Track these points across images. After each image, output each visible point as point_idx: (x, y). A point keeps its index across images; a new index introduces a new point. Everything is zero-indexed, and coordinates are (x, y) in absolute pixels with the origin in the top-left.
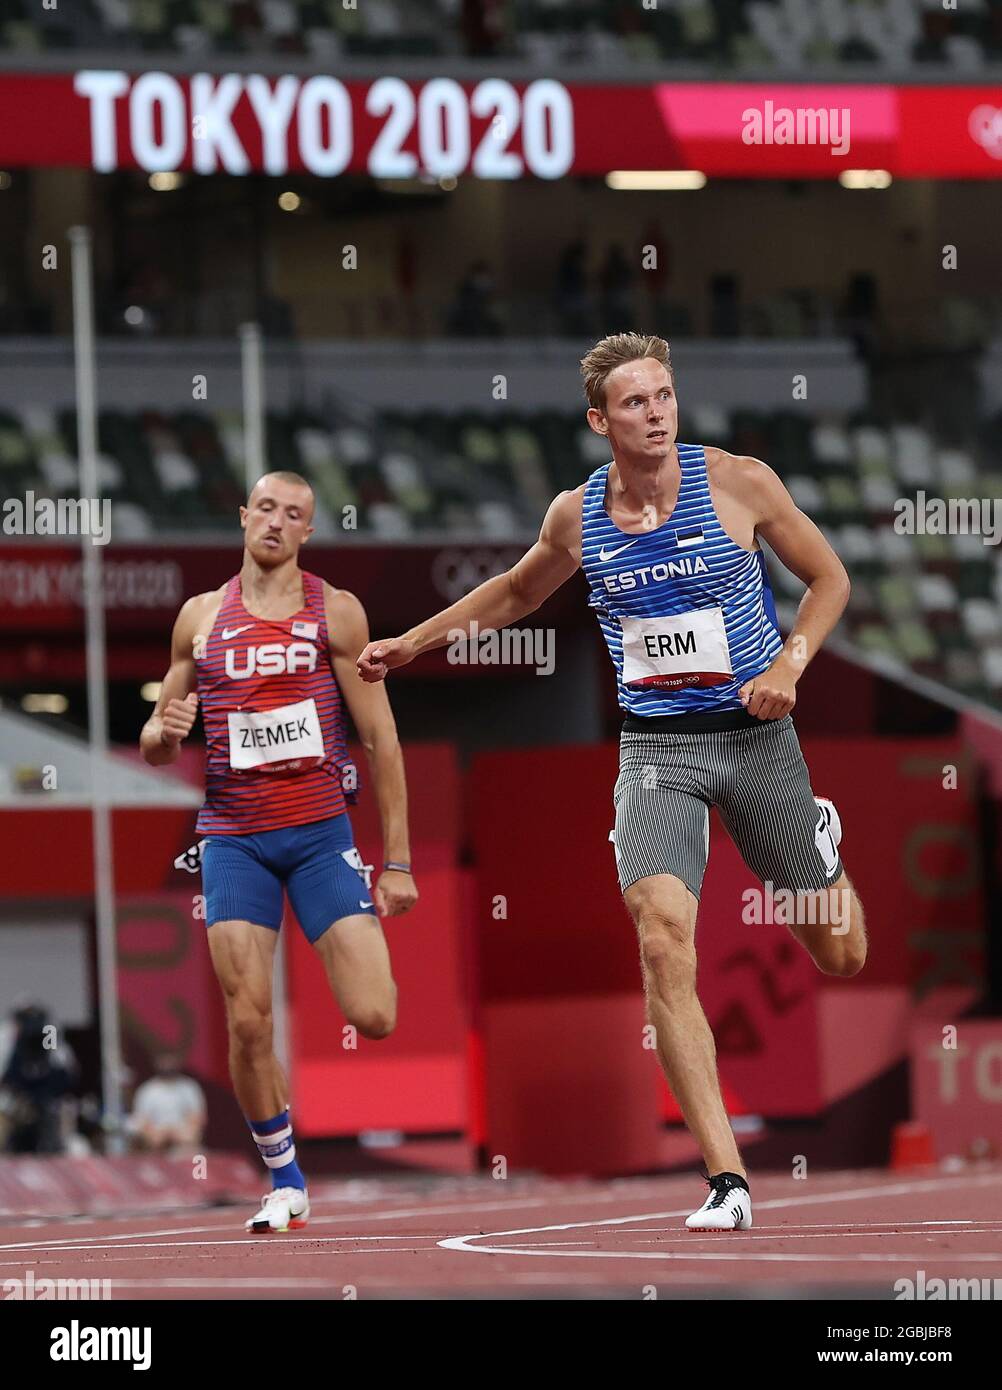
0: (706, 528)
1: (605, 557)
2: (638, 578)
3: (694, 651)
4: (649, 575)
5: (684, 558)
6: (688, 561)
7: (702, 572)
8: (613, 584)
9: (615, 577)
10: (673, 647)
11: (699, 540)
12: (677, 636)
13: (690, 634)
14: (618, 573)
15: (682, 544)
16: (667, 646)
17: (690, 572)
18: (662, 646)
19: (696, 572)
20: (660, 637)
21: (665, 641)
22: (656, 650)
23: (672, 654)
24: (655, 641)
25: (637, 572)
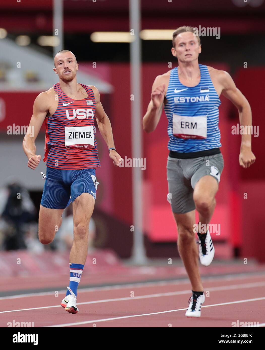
0: (210, 87)
1: (176, 91)
2: (186, 100)
3: (196, 128)
4: (190, 100)
5: (202, 96)
6: (203, 97)
7: (207, 101)
8: (177, 100)
9: (178, 98)
10: (190, 126)
11: (208, 91)
12: (192, 123)
13: (196, 123)
14: (180, 97)
15: (202, 91)
16: (188, 126)
17: (203, 100)
18: (186, 125)
19: (205, 100)
20: (186, 123)
21: (187, 124)
22: (184, 126)
23: (189, 128)
24: (184, 124)
25: (186, 98)
